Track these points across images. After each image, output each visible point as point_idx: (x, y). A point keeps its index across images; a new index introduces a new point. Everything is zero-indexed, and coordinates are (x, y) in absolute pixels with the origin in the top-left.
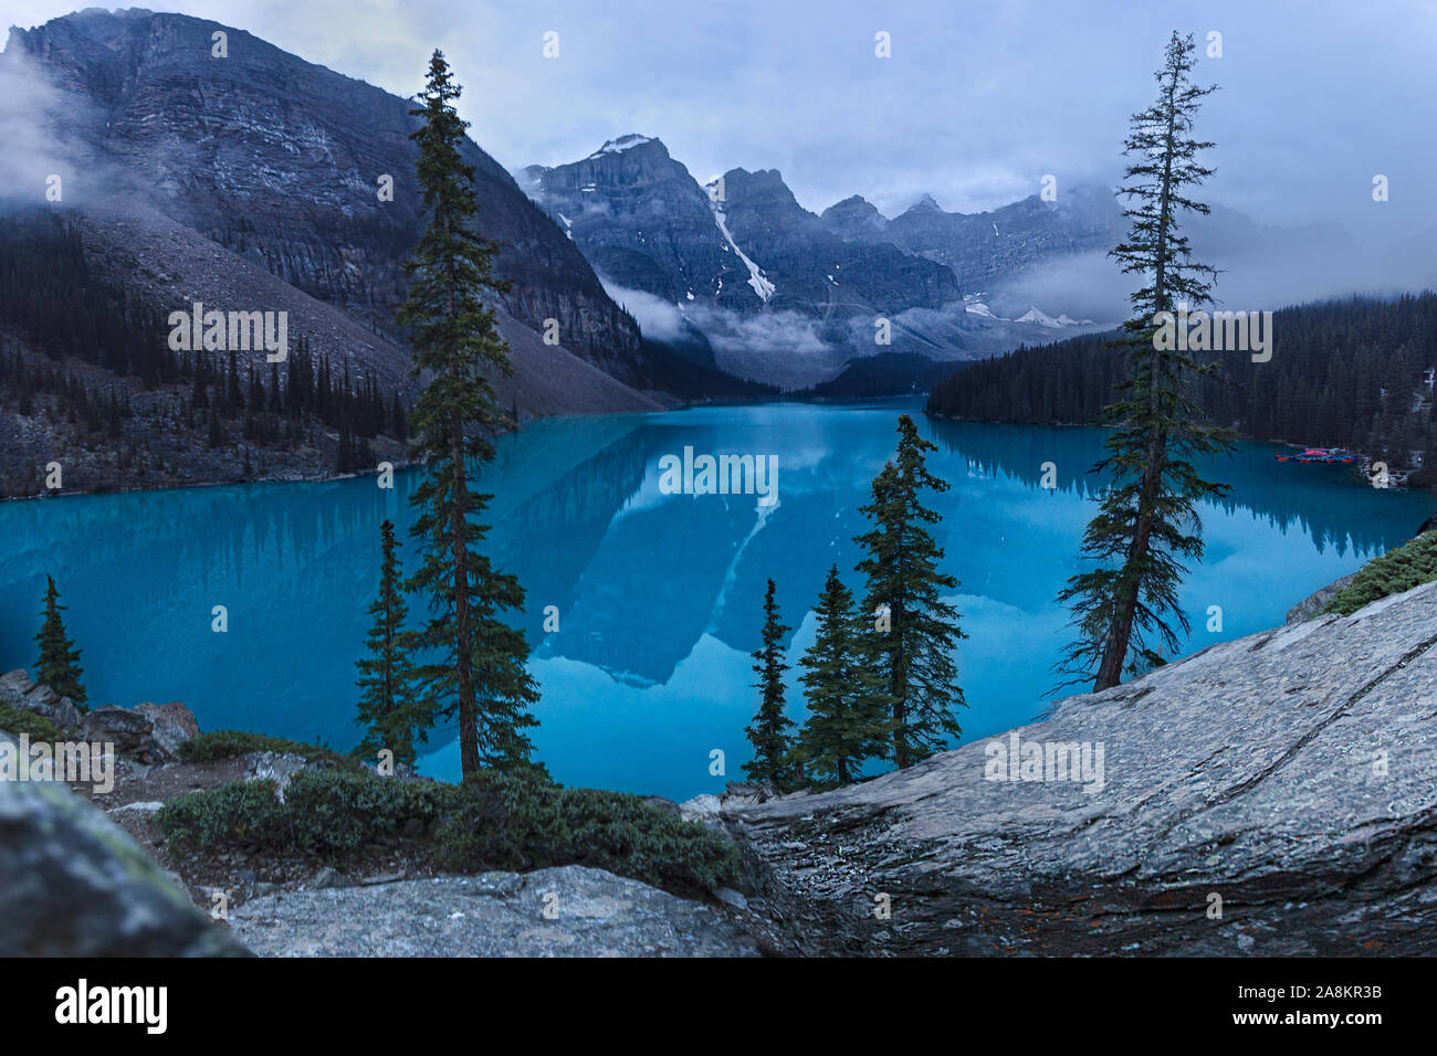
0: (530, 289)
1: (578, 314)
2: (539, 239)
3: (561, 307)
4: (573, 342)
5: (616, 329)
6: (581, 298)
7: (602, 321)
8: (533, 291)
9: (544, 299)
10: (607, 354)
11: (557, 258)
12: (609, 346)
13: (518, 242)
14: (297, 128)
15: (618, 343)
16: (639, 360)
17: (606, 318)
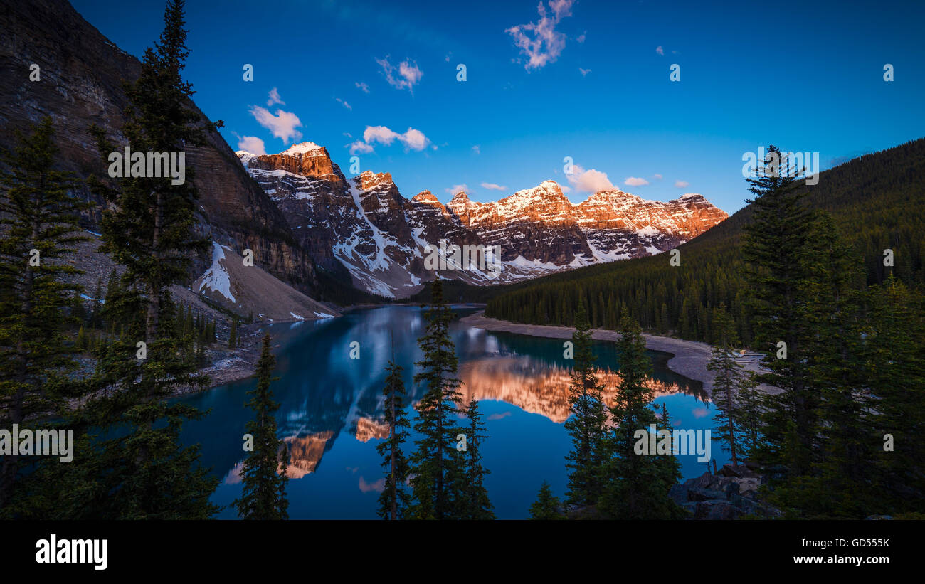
0: (252, 238)
1: (282, 256)
2: (260, 206)
3: (271, 251)
4: (278, 273)
5: (304, 265)
6: (284, 246)
7: (296, 261)
8: (254, 240)
9: (261, 245)
10: (299, 281)
11: (271, 220)
12: (300, 276)
13: (246, 207)
14: (76, 79)
15: (305, 273)
16: (315, 283)
17: (299, 259)
